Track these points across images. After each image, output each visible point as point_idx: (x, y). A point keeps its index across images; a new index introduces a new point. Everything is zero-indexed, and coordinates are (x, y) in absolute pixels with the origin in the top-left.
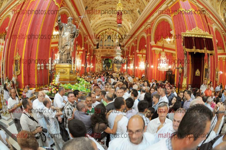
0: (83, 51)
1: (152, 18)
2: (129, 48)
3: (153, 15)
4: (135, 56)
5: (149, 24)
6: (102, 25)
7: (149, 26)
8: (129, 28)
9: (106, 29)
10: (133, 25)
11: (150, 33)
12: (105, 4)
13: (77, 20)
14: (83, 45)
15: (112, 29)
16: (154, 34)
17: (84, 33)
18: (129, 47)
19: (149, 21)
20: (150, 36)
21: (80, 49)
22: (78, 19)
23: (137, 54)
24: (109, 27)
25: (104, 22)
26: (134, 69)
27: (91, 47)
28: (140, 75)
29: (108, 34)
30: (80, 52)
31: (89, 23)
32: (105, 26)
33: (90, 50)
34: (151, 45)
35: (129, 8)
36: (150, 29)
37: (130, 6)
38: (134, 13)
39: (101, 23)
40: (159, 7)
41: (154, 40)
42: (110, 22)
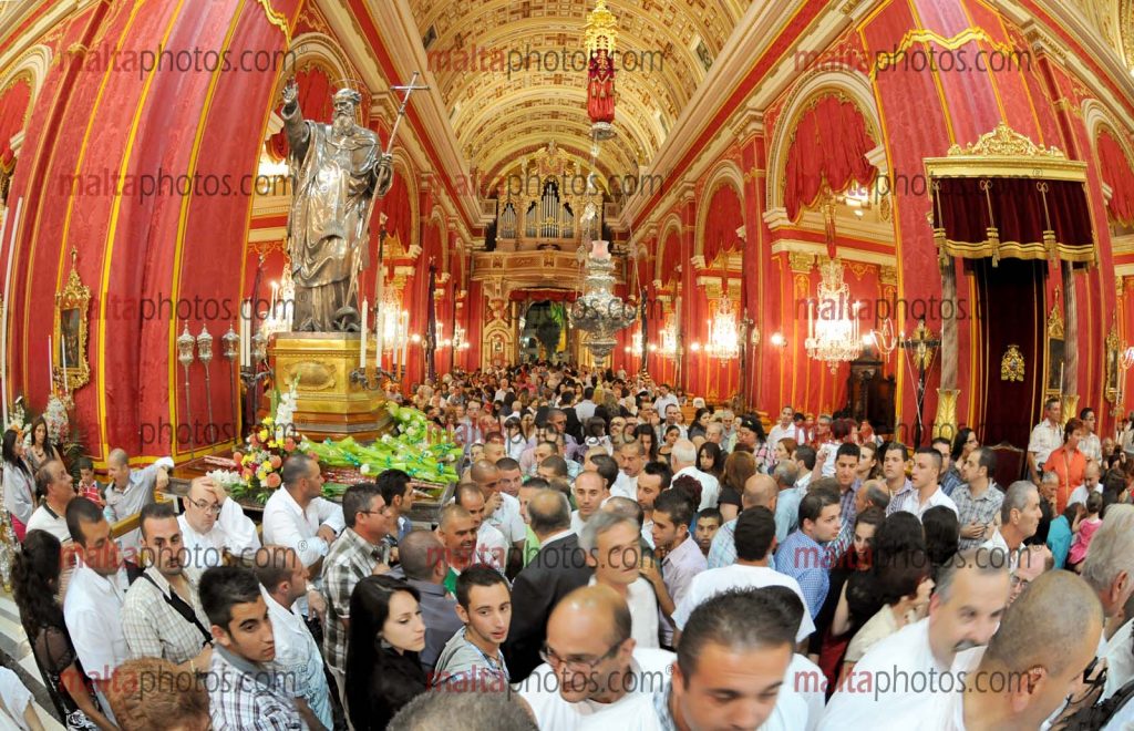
0: (415, 263)
1: (769, 86)
2: (653, 244)
3: (777, 71)
4: (684, 286)
5: (754, 119)
6: (512, 129)
7: (754, 125)
8: (653, 142)
9: (534, 149)
10: (673, 123)
11: (762, 165)
12: (527, 16)
13: (382, 102)
14: (414, 235)
15: (562, 146)
16: (783, 165)
17: (418, 168)
18: (655, 240)
19: (756, 101)
20: (763, 181)
21: (399, 253)
22: (386, 96)
23: (699, 273)
24: (552, 137)
25: (521, 111)
26: (684, 356)
27: (458, 244)
28: (712, 383)
29: (545, 171)
30: (400, 271)
31: (444, 116)
32: (528, 131)
33: (450, 256)
34: (770, 226)
35: (649, 35)
36: (760, 141)
37: (654, 27)
38: (677, 62)
39: (503, 119)
40: (803, 27)
41: (782, 202)
42: (555, 107)
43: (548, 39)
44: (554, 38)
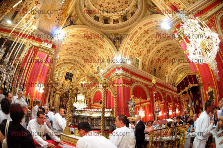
39: (175, 73)
42: (182, 67)
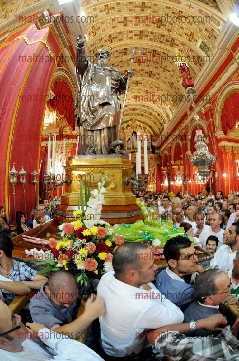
1: (212, 91)
2: (170, 150)
3: (215, 86)
4: (184, 162)
5: (208, 103)
7: (208, 105)
9: (128, 121)
10: (175, 110)
11: (212, 118)
15: (137, 120)
16: (220, 117)
18: (170, 148)
20: (213, 123)
24: (133, 117)
29: (132, 128)
32: (126, 115)
34: (217, 138)
35: (165, 80)
36: (210, 110)
37: (167, 77)
38: (175, 88)
40: (223, 71)
41: (221, 129)
42: (134, 107)
43: (133, 83)
44: (134, 83)
